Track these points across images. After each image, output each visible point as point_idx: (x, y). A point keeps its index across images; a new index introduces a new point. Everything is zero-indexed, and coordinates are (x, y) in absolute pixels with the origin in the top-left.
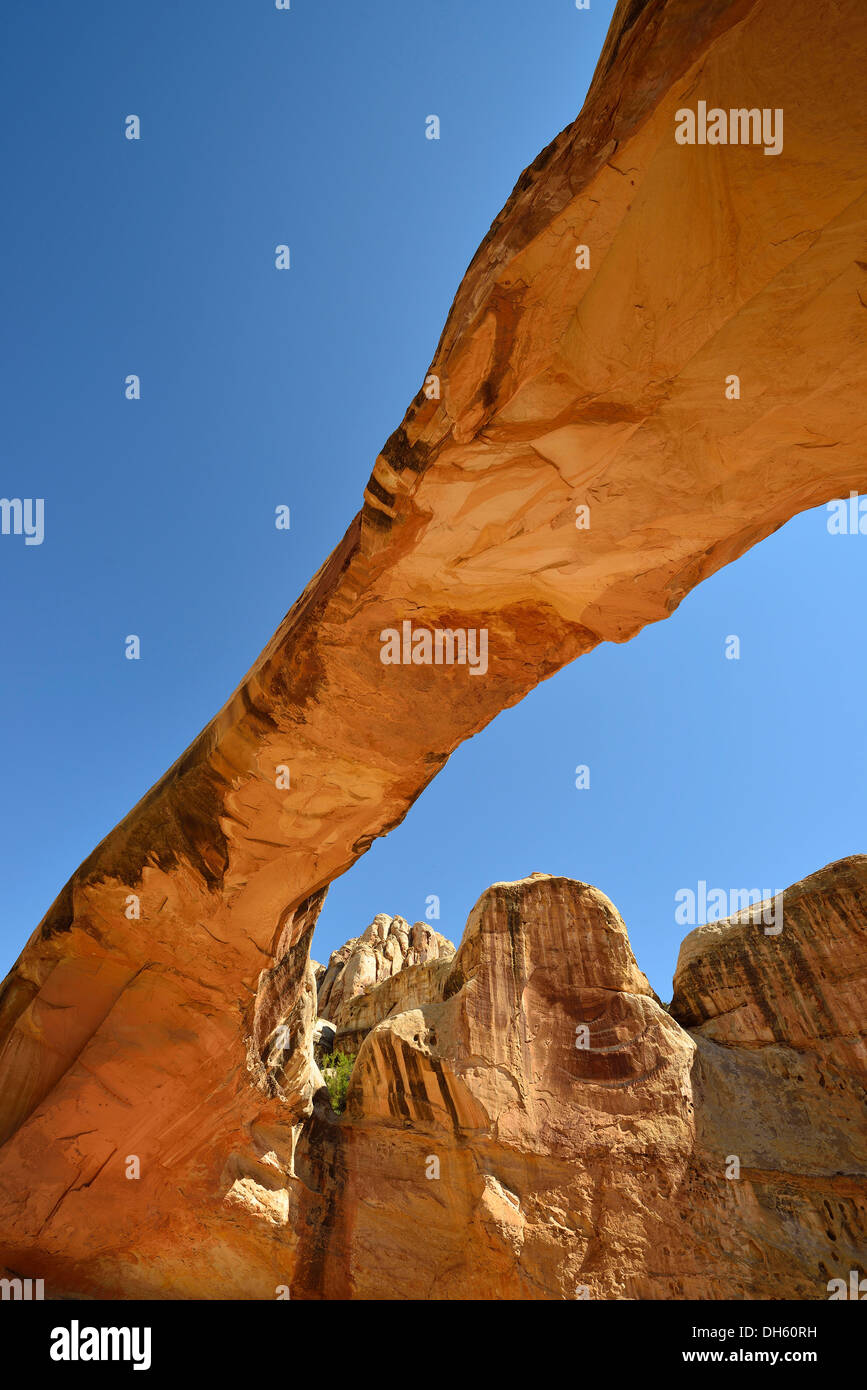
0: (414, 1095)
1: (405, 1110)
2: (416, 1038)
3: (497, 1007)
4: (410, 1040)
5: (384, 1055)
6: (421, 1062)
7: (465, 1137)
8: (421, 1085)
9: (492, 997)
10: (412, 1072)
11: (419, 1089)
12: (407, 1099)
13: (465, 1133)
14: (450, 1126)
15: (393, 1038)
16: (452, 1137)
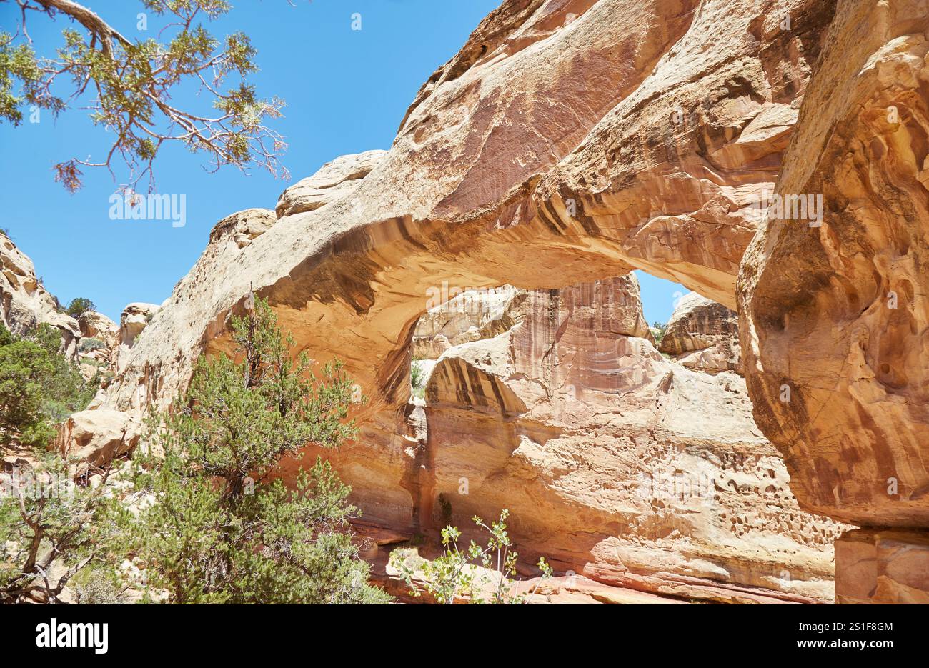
0: (474, 392)
1: (468, 400)
2: (477, 361)
3: (535, 344)
4: (472, 362)
5: (454, 370)
6: (479, 375)
7: (509, 416)
8: (480, 387)
9: (533, 338)
10: (474, 379)
11: (478, 390)
12: (469, 394)
13: (509, 414)
14: (499, 409)
15: (460, 361)
16: (500, 415)
